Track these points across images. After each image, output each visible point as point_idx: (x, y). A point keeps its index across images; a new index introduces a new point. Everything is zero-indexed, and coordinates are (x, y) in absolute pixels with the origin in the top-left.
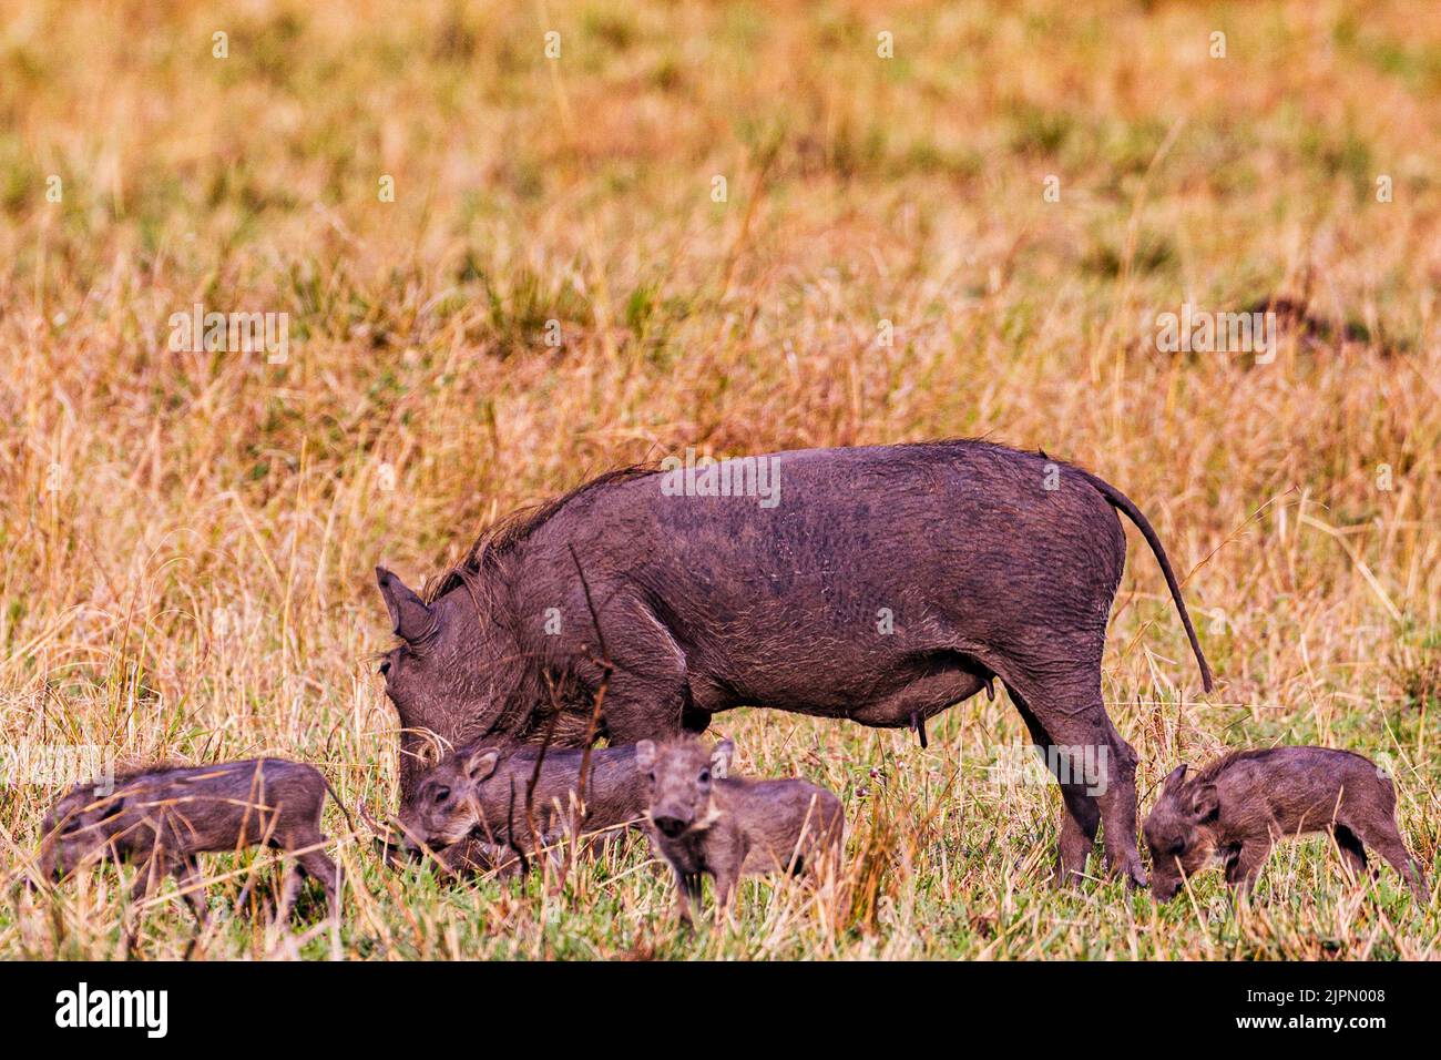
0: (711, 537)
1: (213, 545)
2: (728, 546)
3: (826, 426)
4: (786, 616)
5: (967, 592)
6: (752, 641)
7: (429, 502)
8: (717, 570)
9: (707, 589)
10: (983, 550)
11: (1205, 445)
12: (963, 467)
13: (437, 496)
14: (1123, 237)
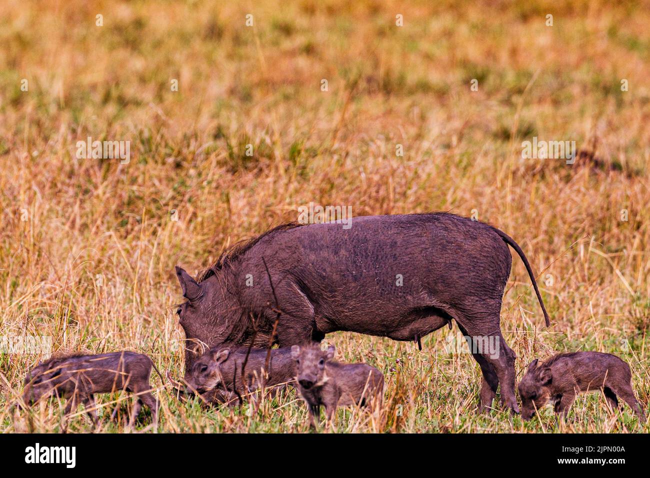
0: (326, 255)
1: (103, 256)
2: (333, 259)
3: (378, 205)
4: (359, 291)
5: (440, 281)
6: (344, 302)
7: (200, 238)
8: (328, 270)
9: (324, 278)
10: (448, 262)
11: (547, 216)
12: (439, 225)
13: (203, 235)
14: (512, 122)
